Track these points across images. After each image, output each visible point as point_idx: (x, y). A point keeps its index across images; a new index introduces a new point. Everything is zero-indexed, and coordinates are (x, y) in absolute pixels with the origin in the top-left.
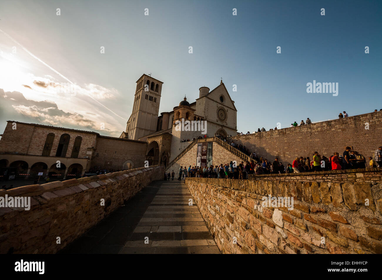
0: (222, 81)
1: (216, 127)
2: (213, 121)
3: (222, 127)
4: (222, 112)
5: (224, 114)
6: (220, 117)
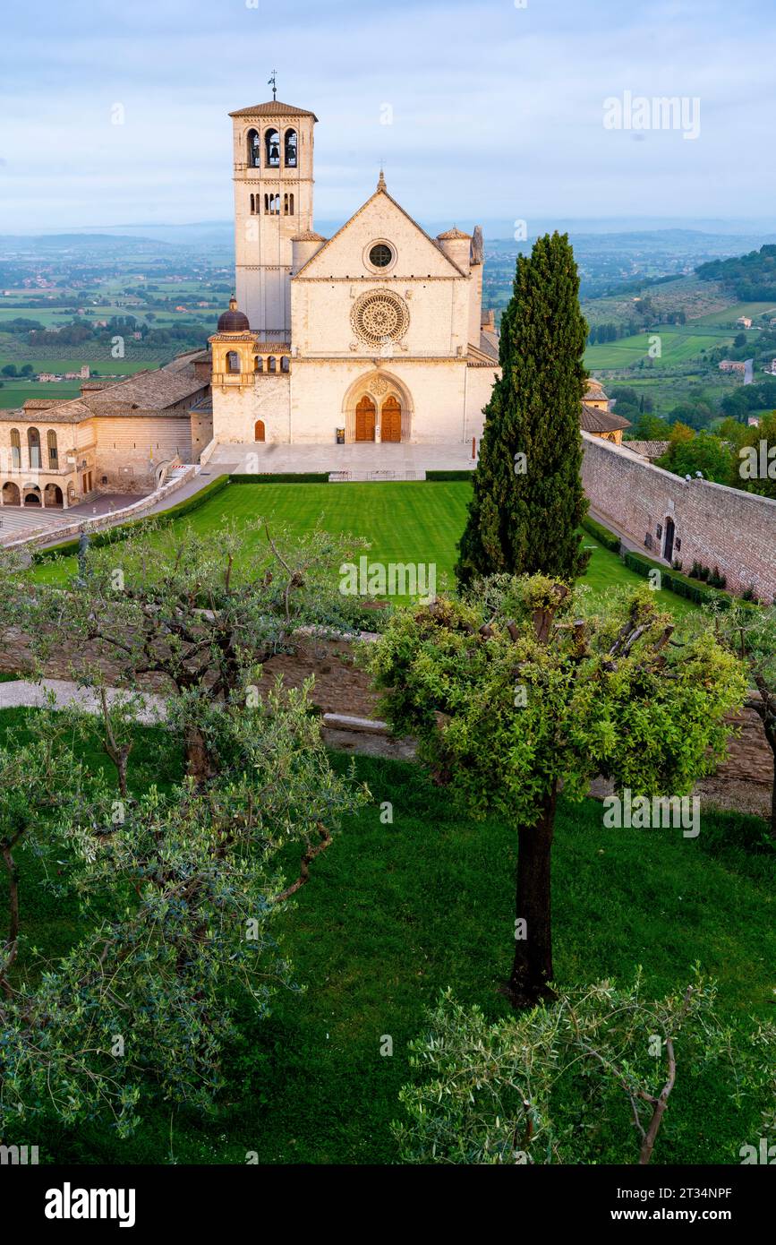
0: (382, 174)
1: (349, 370)
2: (332, 355)
3: (378, 366)
4: (381, 306)
5: (395, 313)
6: (369, 330)
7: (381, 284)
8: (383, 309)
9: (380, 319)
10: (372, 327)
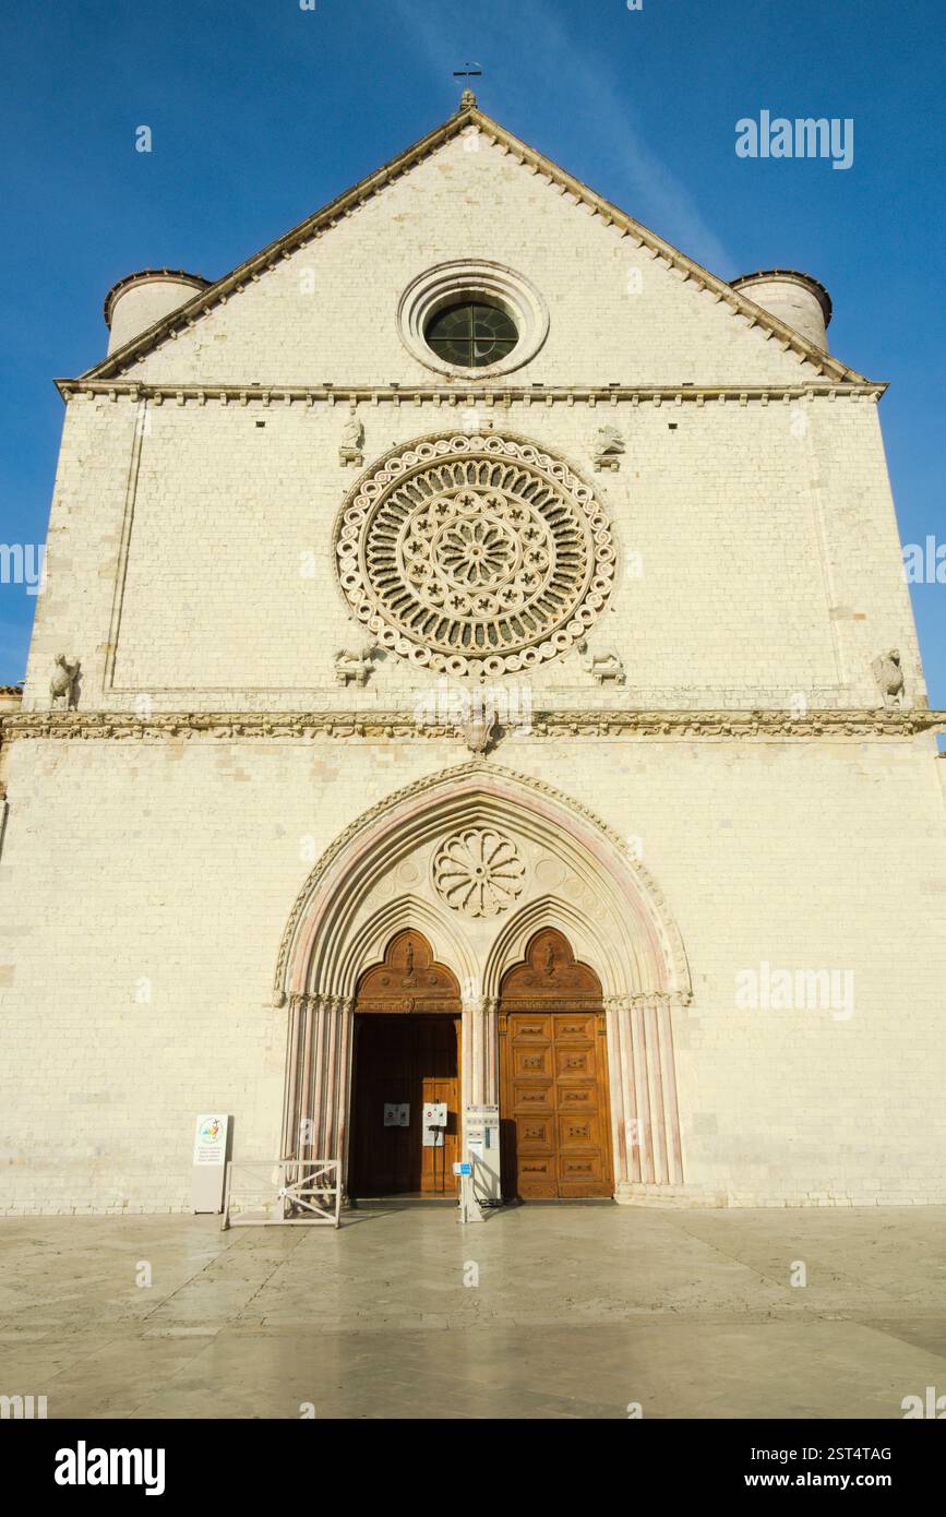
2: (232, 705)
3: (472, 754)
4: (479, 502)
5: (544, 528)
6: (424, 599)
7: (472, 418)
8: (490, 514)
9: (475, 551)
10: (436, 587)
